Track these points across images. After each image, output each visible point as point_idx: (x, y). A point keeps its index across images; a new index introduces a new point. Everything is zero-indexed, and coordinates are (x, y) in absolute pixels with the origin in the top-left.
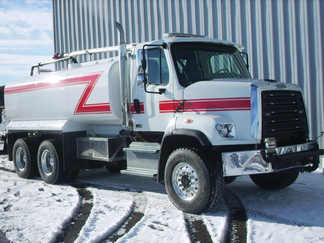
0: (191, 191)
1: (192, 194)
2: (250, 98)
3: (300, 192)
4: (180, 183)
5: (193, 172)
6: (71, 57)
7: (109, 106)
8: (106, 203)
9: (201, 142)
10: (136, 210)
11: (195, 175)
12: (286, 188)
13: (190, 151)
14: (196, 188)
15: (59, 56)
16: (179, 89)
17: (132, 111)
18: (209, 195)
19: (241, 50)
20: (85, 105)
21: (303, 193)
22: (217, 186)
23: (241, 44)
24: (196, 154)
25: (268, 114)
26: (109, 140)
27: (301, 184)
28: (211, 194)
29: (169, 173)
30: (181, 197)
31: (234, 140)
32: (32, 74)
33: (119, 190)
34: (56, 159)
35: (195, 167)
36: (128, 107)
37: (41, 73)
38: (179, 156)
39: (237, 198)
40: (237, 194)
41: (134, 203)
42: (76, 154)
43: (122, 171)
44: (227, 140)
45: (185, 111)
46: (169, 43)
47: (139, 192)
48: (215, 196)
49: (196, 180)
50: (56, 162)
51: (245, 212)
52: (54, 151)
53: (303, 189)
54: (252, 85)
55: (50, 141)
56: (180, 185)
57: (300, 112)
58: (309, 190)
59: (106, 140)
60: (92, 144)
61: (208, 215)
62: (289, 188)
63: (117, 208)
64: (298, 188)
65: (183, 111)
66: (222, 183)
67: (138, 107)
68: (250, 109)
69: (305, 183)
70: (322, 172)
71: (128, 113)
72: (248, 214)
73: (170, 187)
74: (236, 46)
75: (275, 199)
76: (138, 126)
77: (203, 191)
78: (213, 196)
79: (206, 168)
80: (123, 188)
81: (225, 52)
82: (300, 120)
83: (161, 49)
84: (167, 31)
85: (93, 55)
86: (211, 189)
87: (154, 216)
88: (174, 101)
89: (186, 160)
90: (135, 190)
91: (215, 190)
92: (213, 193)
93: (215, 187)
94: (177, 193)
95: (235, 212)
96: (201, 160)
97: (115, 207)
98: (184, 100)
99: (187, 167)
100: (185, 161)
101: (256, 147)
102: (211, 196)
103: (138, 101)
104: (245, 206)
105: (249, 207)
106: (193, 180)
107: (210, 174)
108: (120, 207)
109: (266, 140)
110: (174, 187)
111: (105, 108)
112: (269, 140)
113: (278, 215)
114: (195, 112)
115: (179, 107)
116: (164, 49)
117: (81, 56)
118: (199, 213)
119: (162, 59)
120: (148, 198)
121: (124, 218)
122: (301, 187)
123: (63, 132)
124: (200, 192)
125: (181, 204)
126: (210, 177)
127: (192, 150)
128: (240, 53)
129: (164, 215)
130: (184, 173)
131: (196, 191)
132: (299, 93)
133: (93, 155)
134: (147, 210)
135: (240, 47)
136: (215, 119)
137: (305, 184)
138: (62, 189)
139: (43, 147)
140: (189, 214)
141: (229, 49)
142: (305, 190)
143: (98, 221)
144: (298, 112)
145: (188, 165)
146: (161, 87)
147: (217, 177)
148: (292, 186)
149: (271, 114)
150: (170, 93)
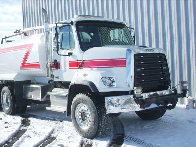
0: (87, 123)
1: (88, 125)
2: (125, 59)
3: (166, 122)
4: (80, 117)
5: (88, 110)
6: (23, 32)
7: (39, 64)
8: (35, 130)
9: (91, 89)
10: (53, 135)
11: (89, 112)
12: (158, 119)
13: (85, 95)
14: (90, 121)
15: (18, 31)
16: (81, 53)
17: (53, 67)
18: (97, 126)
19: (128, 26)
20: (26, 64)
21: (168, 123)
22: (103, 120)
23: (128, 22)
24: (89, 98)
25: (139, 70)
26: (41, 87)
27: (169, 116)
28: (99, 125)
29: (73, 110)
30: (81, 127)
31: (115, 88)
32: (2, 43)
33: (49, 119)
34: (11, 99)
35: (89, 107)
36: (50, 65)
37: (7, 43)
38: (79, 99)
39: (123, 127)
40: (123, 124)
41: (53, 130)
42: (23, 96)
43: (47, 108)
44: (110, 88)
45: (84, 68)
46: (75, 21)
47: (61, 121)
48: (102, 126)
49: (90, 115)
50: (11, 100)
51: (124, 137)
52: (10, 94)
53: (169, 120)
54: (128, 50)
55: (8, 87)
56: (80, 119)
57: (164, 68)
58: (173, 121)
59: (39, 86)
60: (32, 89)
61: (98, 140)
62: (160, 119)
63: (40, 134)
64: (166, 119)
65: (83, 68)
66: (107, 118)
67: (56, 65)
68: (126, 67)
69: (172, 115)
70: (185, 107)
71: (50, 69)
72: (125, 139)
73: (74, 120)
74: (125, 24)
75: (147, 128)
76: (57, 77)
77: (93, 123)
78: (101, 127)
79: (95, 108)
80: (52, 118)
81: (118, 28)
82: (164, 74)
83: (70, 26)
84: (77, 14)
85: (37, 31)
86: (99, 122)
87: (62, 139)
88: (77, 61)
89: (84, 101)
90: (59, 120)
91: (102, 123)
92: (100, 124)
93: (102, 121)
94: (78, 124)
95: (118, 137)
96: (92, 102)
97: (40, 132)
98: (83, 60)
99: (84, 107)
100: (82, 102)
101: (130, 93)
102: (99, 127)
103: (56, 60)
104: (125, 133)
105: (128, 134)
106: (88, 116)
107: (98, 112)
108: (43, 133)
109: (135, 88)
110: (77, 120)
111: (37, 65)
112: (137, 88)
113: (145, 140)
114: (90, 69)
115: (80, 65)
116: (72, 26)
117: (30, 31)
118: (92, 138)
119: (71, 32)
120: (65, 126)
121: (40, 142)
122: (169, 118)
123: (14, 81)
124: (92, 124)
125: (81, 131)
126: (98, 114)
127: (87, 95)
128: (128, 28)
129: (69, 139)
130: (82, 110)
131: (90, 123)
132: (164, 55)
133: (32, 96)
134: (59, 135)
135: (127, 24)
136: (101, 74)
137: (172, 117)
138: (14, 119)
139: (4, 91)
140: (86, 139)
141: (120, 26)
142: (171, 120)
143: (23, 143)
144: (162, 68)
145: (85, 105)
146: (70, 51)
147: (103, 113)
148: (163, 117)
149: (141, 70)
150: (75, 56)
